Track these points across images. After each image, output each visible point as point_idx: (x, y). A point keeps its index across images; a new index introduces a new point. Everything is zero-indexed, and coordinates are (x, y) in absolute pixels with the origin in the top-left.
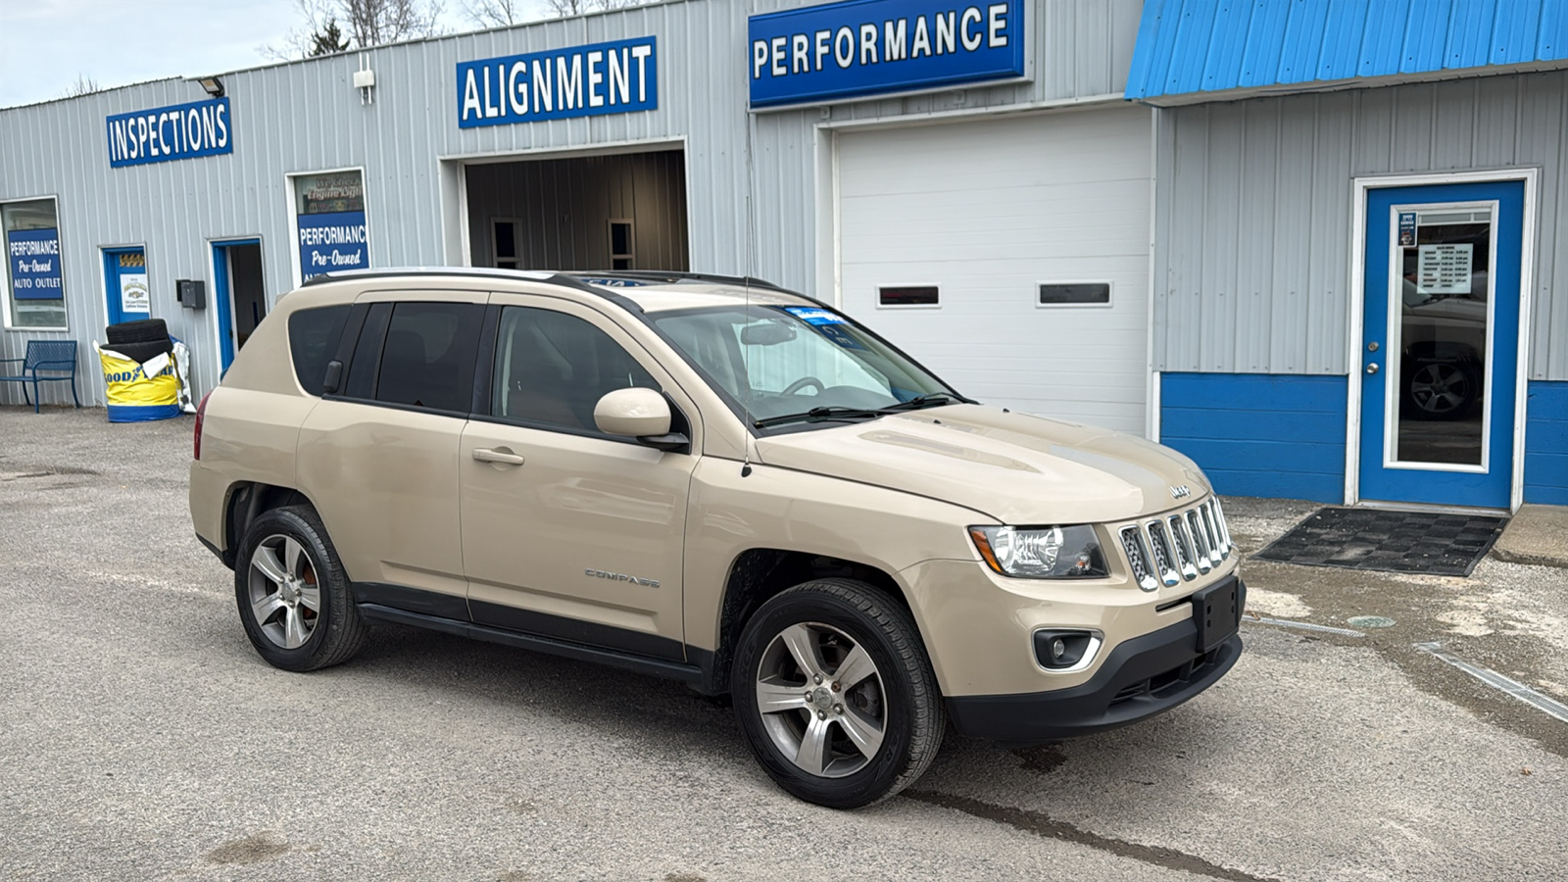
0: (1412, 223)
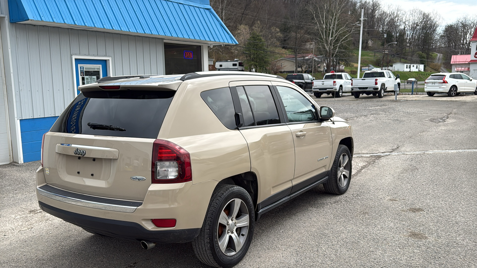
0: (83, 70)
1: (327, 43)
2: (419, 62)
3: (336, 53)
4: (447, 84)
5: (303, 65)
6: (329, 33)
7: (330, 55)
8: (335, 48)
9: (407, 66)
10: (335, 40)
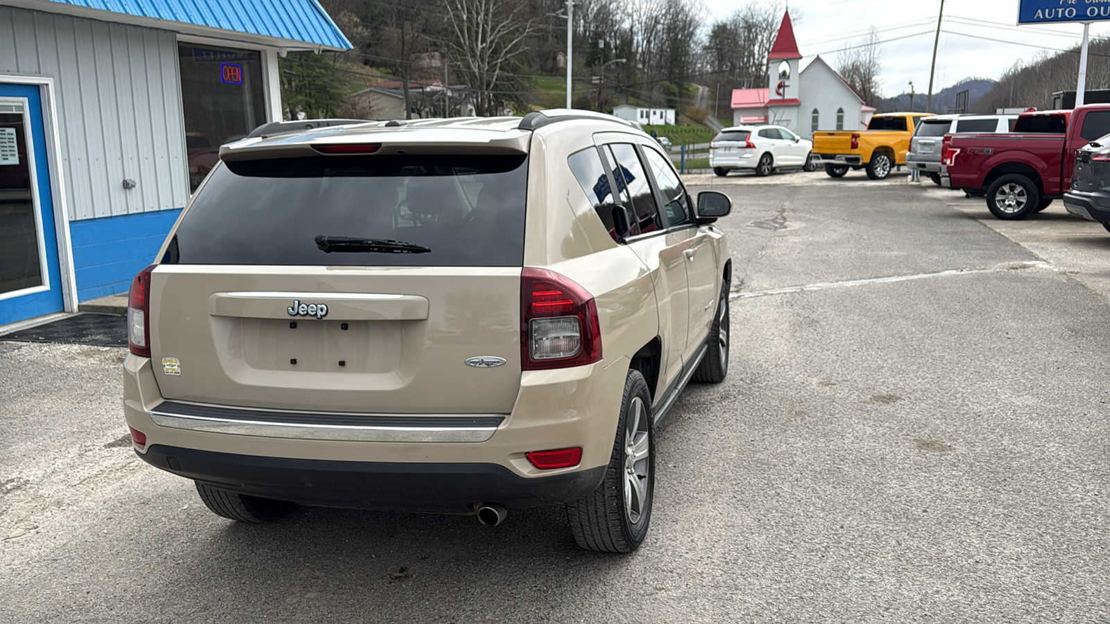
1: (473, 56)
2: (666, 105)
3: (494, 80)
4: (753, 150)
5: (422, 108)
6: (477, 33)
7: (482, 83)
8: (492, 68)
9: (642, 112)
10: (491, 51)
